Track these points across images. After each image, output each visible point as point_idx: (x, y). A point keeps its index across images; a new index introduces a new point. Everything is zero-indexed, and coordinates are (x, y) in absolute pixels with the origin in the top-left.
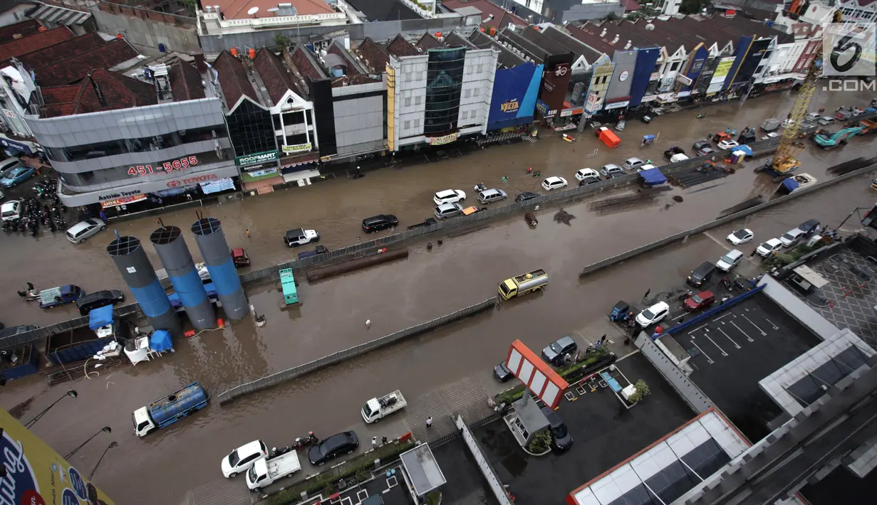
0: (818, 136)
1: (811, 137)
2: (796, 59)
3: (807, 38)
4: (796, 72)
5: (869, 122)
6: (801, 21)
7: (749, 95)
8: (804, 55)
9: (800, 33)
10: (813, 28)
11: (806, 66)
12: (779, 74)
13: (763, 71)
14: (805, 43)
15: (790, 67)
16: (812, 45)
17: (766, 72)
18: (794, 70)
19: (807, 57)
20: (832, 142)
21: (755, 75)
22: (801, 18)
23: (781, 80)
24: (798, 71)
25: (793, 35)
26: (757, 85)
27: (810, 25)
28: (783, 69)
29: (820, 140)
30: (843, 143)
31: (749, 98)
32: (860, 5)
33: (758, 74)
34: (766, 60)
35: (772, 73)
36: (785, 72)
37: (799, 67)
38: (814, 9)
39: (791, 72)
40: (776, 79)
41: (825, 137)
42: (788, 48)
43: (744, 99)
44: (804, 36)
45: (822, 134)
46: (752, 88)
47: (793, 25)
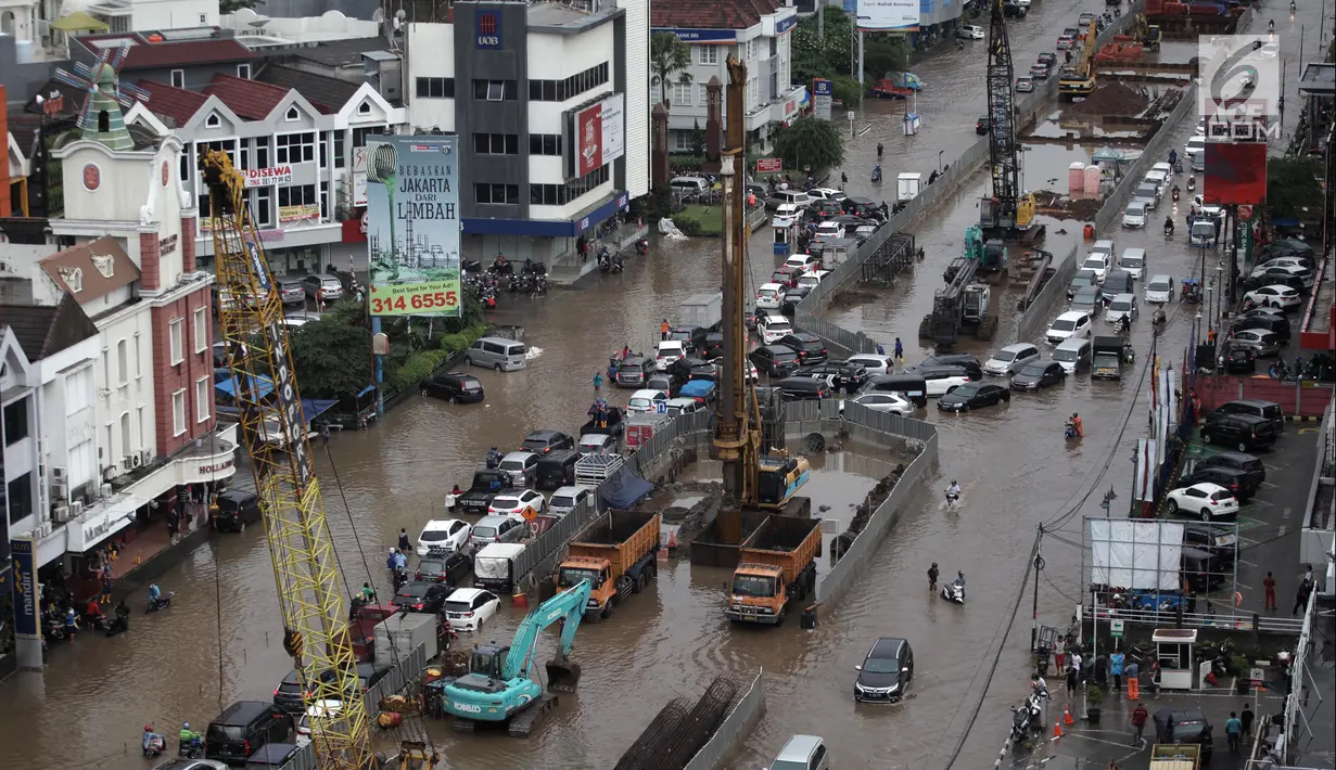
0: (449, 687)
1: (432, 707)
2: (147, 399)
3: (133, 300)
4: (181, 453)
5: (591, 552)
6: (69, 240)
7: (46, 632)
8: (167, 374)
9: (96, 287)
10: (134, 251)
11: (203, 415)
12: (116, 487)
13: (42, 501)
14: (138, 322)
15: (144, 442)
16: (175, 323)
17: (57, 497)
18: (166, 452)
19: (184, 373)
20: (520, 689)
21: (17, 531)
22: (58, 227)
23: (141, 511)
24: (187, 448)
25: (70, 304)
26: (50, 571)
27: (115, 245)
28: (118, 459)
29: (468, 698)
30: (561, 675)
31: (51, 640)
32: (246, 118)
33: (28, 521)
34: (24, 443)
35: (86, 496)
36: (138, 472)
37: (179, 429)
38: (92, 179)
39: (162, 459)
40: (117, 512)
41: (482, 680)
42: (84, 365)
43: (37, 659)
44: (119, 297)
45: (461, 673)
46: (38, 595)
47: (44, 264)
